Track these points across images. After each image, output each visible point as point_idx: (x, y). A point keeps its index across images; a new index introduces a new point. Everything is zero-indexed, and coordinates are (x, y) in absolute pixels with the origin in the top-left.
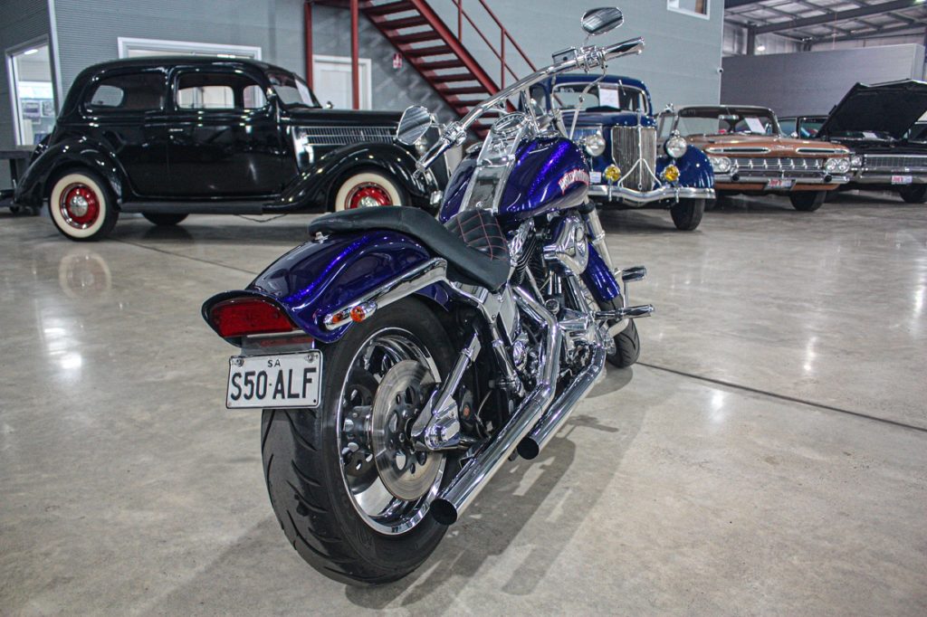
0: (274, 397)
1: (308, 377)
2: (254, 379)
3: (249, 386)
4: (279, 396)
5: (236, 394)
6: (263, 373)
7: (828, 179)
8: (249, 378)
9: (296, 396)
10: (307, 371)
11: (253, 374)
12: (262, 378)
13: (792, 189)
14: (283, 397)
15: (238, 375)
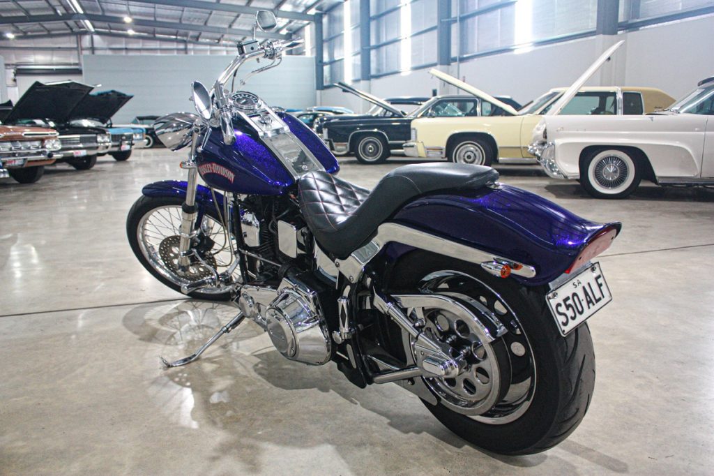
0: (589, 308)
1: (599, 283)
2: (570, 302)
3: (570, 309)
4: (591, 305)
5: (565, 320)
6: (574, 294)
7: (50, 155)
8: (568, 303)
9: (600, 299)
10: (597, 279)
11: (568, 298)
12: (575, 298)
13: (24, 166)
14: (594, 304)
15: (559, 305)
